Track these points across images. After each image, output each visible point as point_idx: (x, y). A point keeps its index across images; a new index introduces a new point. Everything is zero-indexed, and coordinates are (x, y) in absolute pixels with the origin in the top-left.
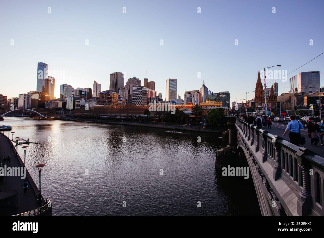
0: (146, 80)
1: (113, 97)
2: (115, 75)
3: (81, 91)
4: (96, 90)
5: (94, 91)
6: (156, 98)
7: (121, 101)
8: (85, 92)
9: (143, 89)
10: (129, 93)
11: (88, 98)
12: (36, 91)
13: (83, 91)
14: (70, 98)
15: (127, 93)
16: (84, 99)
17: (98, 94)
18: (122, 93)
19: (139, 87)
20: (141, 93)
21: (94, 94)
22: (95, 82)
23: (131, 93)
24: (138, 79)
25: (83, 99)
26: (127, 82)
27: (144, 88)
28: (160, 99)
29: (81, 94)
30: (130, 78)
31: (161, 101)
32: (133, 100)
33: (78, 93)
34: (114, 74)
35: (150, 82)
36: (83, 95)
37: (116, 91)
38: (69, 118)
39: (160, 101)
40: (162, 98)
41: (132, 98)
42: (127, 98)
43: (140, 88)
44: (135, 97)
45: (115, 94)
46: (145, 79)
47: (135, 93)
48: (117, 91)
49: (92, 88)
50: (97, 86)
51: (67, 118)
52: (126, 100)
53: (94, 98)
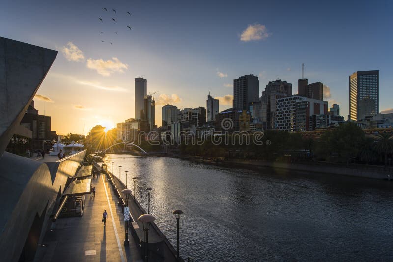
0: (302, 82)
1: (240, 119)
2: (243, 81)
3: (190, 113)
4: (210, 110)
5: (208, 112)
6: (328, 116)
7: (255, 125)
8: (196, 114)
9: (297, 101)
10: (269, 110)
11: (201, 124)
12: (134, 118)
13: (193, 114)
14: (176, 125)
15: (265, 111)
16: (196, 126)
17: (214, 117)
18: (255, 110)
19: (290, 97)
20: (294, 108)
21: (208, 117)
22: (209, 96)
23: (273, 110)
24: (286, 82)
25: (194, 126)
26: (264, 90)
27: (300, 97)
28: (336, 117)
29: (190, 118)
30: (270, 83)
31: (339, 121)
32: (278, 122)
33: (185, 116)
34: (241, 78)
35: (312, 85)
36: (193, 118)
37: (244, 109)
38: (177, 155)
39: (336, 120)
40: (341, 115)
41: (275, 119)
42: (265, 119)
43: (291, 99)
44: (281, 116)
45: (244, 115)
46: (300, 81)
47: (281, 110)
48: (246, 108)
49: (206, 108)
50: (212, 102)
51: (174, 155)
52: (264, 123)
53: (209, 123)
